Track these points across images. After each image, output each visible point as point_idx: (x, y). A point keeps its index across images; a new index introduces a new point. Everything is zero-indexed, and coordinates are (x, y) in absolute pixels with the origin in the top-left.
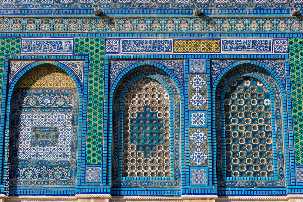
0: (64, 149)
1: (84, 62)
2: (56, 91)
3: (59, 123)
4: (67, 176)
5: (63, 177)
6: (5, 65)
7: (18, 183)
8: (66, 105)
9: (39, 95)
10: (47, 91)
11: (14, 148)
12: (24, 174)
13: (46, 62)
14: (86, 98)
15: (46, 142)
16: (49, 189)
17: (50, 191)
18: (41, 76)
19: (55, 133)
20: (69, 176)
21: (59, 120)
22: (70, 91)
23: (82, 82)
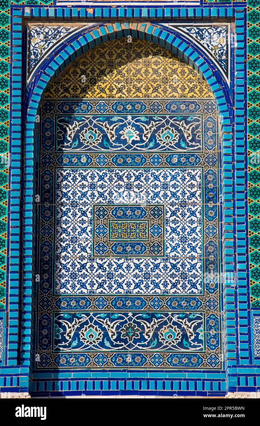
0: (183, 265)
1: (234, 25)
2: (155, 107)
3: (165, 196)
4: (196, 339)
5: (185, 342)
6: (15, 35)
7: (62, 361)
8: (183, 145)
9: (108, 119)
10: (129, 107)
11: (47, 263)
12: (77, 335)
13: (125, 26)
14: (242, 127)
15: (133, 247)
16: (149, 375)
17: (152, 383)
18: (112, 66)
19: (156, 221)
20: (200, 341)
21: (165, 186)
22: (192, 107)
23: (228, 81)
